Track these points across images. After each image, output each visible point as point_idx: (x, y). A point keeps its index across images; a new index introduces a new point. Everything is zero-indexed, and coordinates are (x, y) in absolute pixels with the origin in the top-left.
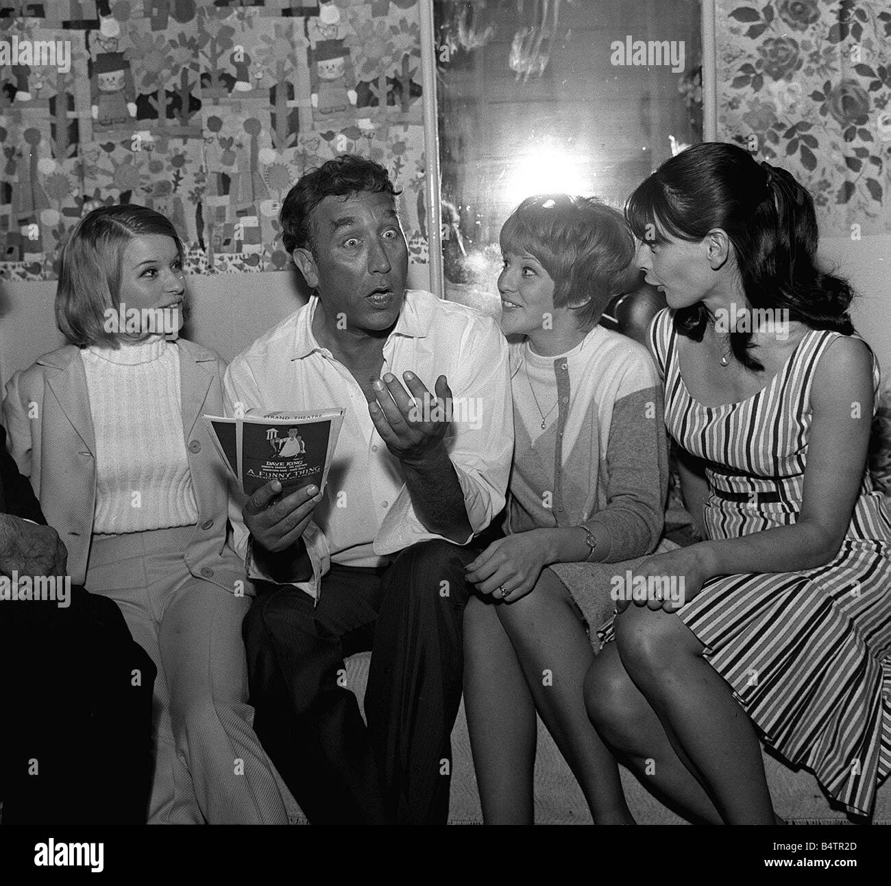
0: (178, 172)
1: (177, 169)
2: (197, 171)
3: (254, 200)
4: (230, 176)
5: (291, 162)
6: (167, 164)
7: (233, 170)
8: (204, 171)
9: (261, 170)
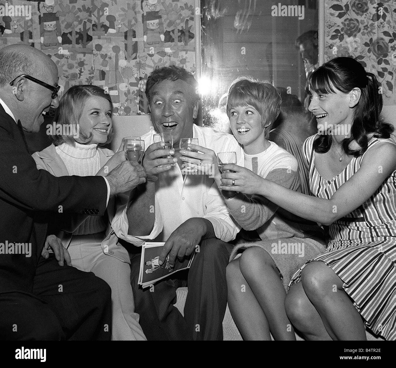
0: (81, 69)
1: (80, 68)
2: (90, 69)
3: (116, 83)
4: (105, 72)
5: (134, 66)
6: (76, 65)
7: (106, 69)
8: (93, 69)
9: (120, 69)
